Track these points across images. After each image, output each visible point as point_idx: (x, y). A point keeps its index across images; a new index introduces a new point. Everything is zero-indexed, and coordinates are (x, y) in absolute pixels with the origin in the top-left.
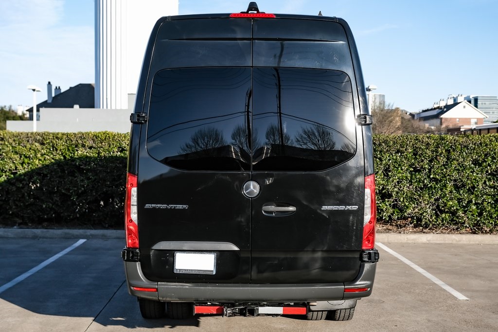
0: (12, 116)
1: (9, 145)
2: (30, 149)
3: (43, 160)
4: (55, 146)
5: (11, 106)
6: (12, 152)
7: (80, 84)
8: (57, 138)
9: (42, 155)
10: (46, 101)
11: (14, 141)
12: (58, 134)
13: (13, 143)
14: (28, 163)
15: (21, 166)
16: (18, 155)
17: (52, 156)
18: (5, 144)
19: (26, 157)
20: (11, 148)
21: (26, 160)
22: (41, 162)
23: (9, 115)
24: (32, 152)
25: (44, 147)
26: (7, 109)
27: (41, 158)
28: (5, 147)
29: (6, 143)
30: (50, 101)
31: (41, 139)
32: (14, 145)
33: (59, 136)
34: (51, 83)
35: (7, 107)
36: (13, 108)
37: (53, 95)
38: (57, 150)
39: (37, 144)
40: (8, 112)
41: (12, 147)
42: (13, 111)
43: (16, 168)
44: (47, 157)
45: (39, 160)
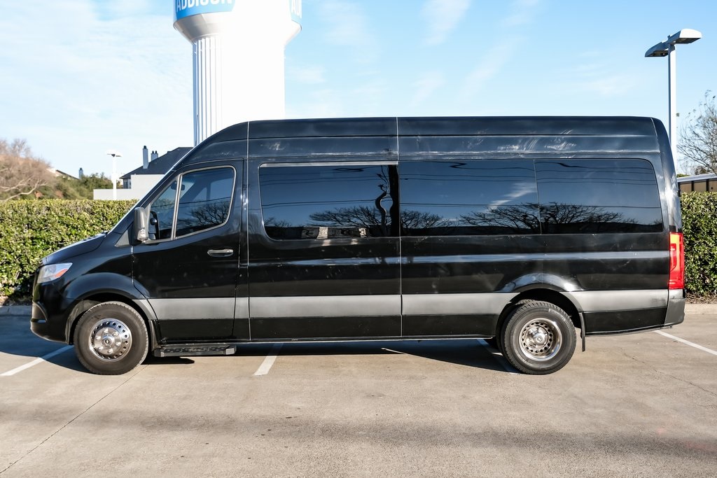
0: (105, 184)
1: (55, 216)
2: (78, 219)
3: (92, 230)
4: (105, 215)
5: (103, 173)
6: (59, 222)
7: (179, 148)
8: (108, 206)
9: (91, 225)
10: (142, 167)
11: (61, 210)
12: (109, 202)
13: (60, 213)
14: (76, 235)
15: (68, 238)
16: (65, 226)
17: (101, 226)
18: (51, 214)
19: (73, 228)
20: (57, 218)
21: (73, 232)
22: (89, 233)
23: (101, 183)
24: (80, 222)
25: (93, 216)
26: (99, 176)
27: (89, 229)
28: (51, 217)
29: (53, 213)
30: (146, 167)
31: (90, 207)
32: (60, 215)
33: (110, 204)
34: (147, 148)
35: (99, 175)
36: (106, 176)
37: (150, 161)
38: (107, 219)
39: (85, 213)
40: (101, 180)
41: (59, 217)
42: (106, 179)
43: (63, 239)
44: (96, 227)
45: (88, 230)
